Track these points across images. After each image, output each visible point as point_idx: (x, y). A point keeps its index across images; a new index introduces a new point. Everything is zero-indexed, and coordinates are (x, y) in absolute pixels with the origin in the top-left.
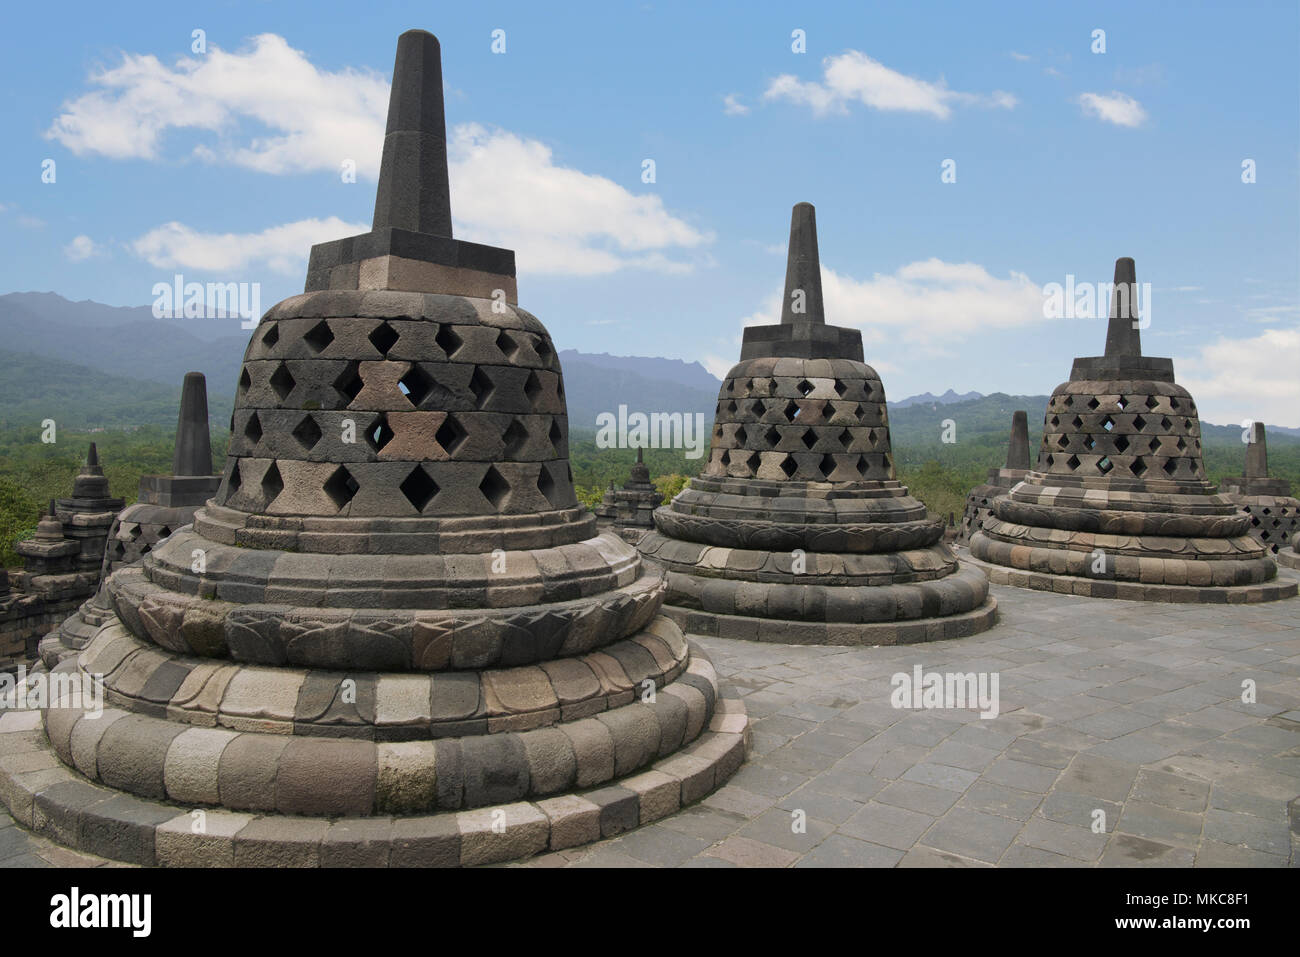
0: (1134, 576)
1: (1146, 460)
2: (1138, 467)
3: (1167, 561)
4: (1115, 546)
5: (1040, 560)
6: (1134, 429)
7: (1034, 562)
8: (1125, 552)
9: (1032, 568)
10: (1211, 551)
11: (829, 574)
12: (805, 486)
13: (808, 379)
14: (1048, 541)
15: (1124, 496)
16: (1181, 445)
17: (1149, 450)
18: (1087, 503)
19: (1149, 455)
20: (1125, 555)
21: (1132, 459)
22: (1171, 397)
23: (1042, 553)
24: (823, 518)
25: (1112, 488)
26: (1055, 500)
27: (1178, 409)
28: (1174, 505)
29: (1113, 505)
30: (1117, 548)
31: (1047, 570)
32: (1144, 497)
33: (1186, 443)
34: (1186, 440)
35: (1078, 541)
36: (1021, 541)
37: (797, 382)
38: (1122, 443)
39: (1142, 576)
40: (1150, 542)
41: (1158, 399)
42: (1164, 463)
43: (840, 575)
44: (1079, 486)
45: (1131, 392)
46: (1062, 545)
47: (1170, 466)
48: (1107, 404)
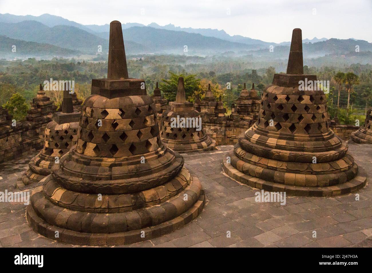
0: (282, 181)
1: (296, 125)
2: (293, 128)
3: (297, 175)
4: (276, 167)
5: (246, 169)
6: (292, 111)
7: (244, 170)
8: (280, 170)
9: (243, 172)
10: (320, 171)
11: (100, 208)
12: (102, 161)
13: (106, 110)
14: (250, 161)
15: (283, 142)
16: (314, 117)
17: (298, 121)
18: (268, 145)
19: (298, 123)
20: (279, 171)
21: (290, 125)
22: (310, 96)
23: (248, 165)
24: (104, 178)
25: (280, 138)
26: (256, 141)
27: (314, 102)
28: (305, 148)
29: (278, 147)
30: (276, 168)
31: (248, 174)
32: (292, 143)
33: (316, 117)
34: (316, 115)
35: (261, 163)
36: (241, 158)
37: (101, 111)
38: (286, 117)
39: (285, 182)
40: (291, 166)
41: (304, 97)
42: (304, 126)
43: (105, 208)
44: (266, 136)
45: (292, 94)
46: (255, 164)
47: (307, 128)
48: (280, 99)
